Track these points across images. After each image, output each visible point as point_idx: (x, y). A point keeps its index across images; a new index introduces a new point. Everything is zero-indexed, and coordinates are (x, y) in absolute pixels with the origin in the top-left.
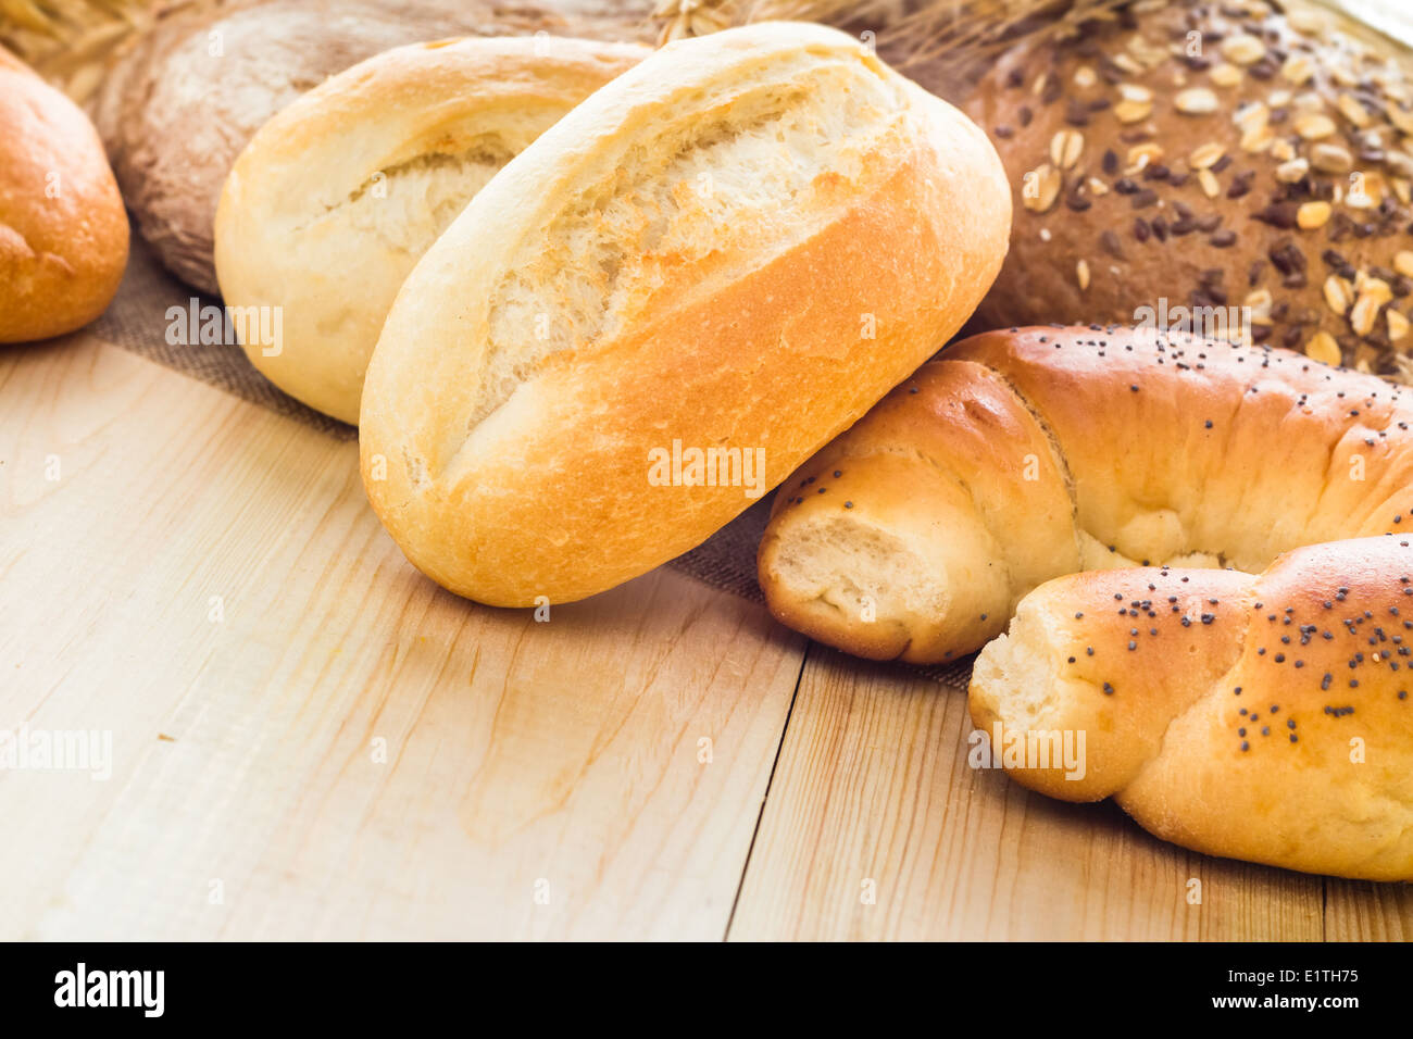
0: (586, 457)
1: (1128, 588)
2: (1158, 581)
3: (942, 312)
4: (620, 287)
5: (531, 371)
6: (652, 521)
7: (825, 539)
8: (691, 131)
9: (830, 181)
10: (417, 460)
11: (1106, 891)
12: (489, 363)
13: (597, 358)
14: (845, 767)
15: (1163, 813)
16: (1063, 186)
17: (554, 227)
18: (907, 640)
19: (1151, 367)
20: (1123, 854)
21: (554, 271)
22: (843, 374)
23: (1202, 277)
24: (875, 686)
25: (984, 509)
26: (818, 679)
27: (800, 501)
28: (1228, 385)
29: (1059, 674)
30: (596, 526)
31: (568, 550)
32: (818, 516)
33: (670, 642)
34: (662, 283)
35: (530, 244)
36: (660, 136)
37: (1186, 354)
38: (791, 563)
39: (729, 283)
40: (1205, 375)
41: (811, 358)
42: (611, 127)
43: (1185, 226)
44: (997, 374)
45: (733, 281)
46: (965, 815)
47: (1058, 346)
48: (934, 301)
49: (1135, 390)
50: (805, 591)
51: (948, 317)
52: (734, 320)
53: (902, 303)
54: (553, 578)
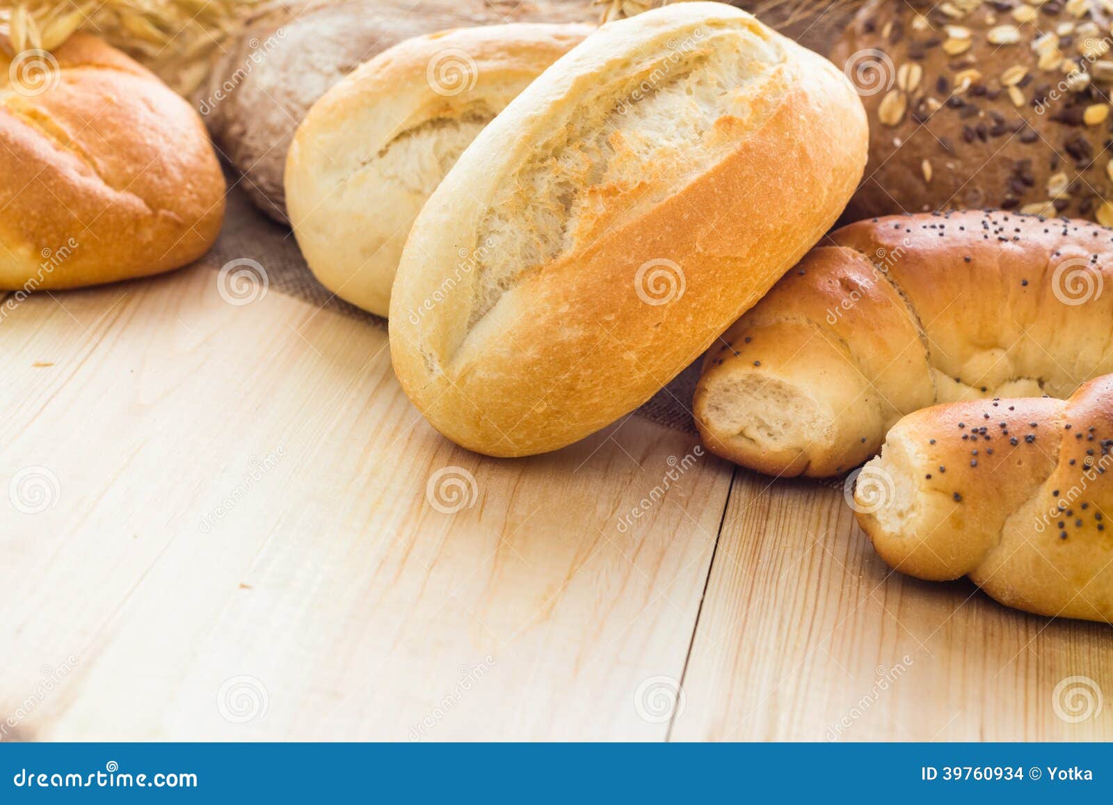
0: (556, 344)
1: (968, 418)
2: (991, 411)
3: (820, 213)
4: (574, 214)
5: (511, 282)
6: (608, 389)
7: (741, 390)
8: (622, 92)
9: (728, 123)
10: (431, 354)
11: (965, 652)
12: (479, 278)
13: (559, 270)
14: (763, 567)
15: (1005, 587)
16: (908, 105)
17: (522, 172)
18: (807, 461)
19: (979, 242)
20: (977, 619)
21: (524, 207)
22: (746, 268)
23: (1015, 167)
24: (786, 496)
25: (859, 359)
26: (743, 494)
27: (721, 362)
28: (1038, 251)
29: (919, 488)
30: (567, 396)
31: (548, 415)
32: (735, 373)
33: (631, 474)
34: (604, 210)
35: (504, 187)
36: (598, 98)
37: (1005, 230)
38: (717, 409)
39: (654, 206)
40: (1020, 245)
41: (720, 258)
42: (559, 94)
43: (1000, 130)
44: (864, 255)
45: (657, 205)
46: (855, 596)
47: (908, 231)
48: (812, 206)
49: (967, 260)
50: (729, 430)
51: (824, 217)
52: (660, 234)
53: (788, 210)
54: (538, 436)
